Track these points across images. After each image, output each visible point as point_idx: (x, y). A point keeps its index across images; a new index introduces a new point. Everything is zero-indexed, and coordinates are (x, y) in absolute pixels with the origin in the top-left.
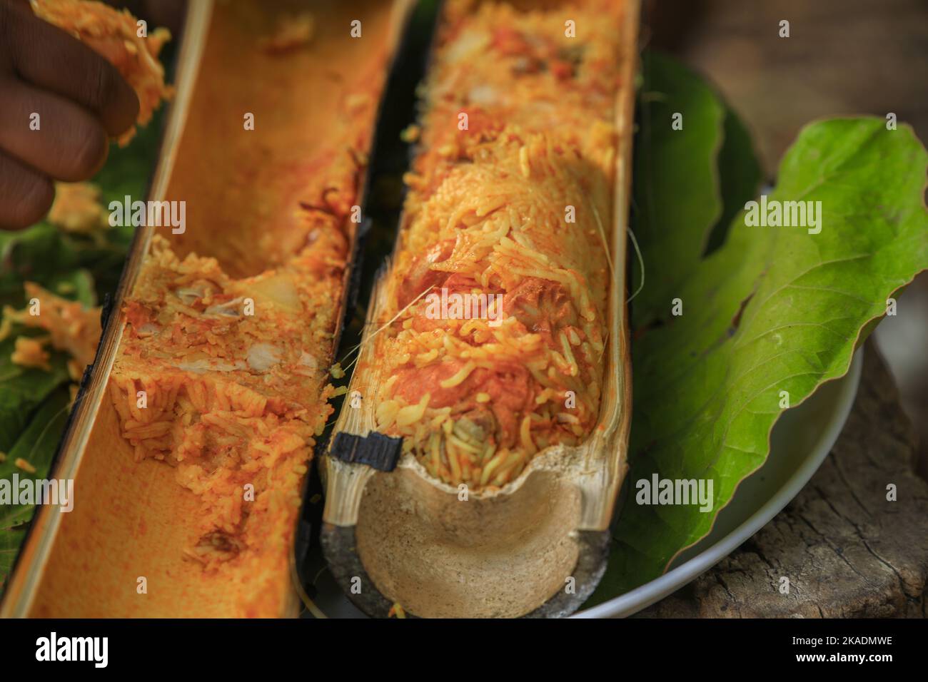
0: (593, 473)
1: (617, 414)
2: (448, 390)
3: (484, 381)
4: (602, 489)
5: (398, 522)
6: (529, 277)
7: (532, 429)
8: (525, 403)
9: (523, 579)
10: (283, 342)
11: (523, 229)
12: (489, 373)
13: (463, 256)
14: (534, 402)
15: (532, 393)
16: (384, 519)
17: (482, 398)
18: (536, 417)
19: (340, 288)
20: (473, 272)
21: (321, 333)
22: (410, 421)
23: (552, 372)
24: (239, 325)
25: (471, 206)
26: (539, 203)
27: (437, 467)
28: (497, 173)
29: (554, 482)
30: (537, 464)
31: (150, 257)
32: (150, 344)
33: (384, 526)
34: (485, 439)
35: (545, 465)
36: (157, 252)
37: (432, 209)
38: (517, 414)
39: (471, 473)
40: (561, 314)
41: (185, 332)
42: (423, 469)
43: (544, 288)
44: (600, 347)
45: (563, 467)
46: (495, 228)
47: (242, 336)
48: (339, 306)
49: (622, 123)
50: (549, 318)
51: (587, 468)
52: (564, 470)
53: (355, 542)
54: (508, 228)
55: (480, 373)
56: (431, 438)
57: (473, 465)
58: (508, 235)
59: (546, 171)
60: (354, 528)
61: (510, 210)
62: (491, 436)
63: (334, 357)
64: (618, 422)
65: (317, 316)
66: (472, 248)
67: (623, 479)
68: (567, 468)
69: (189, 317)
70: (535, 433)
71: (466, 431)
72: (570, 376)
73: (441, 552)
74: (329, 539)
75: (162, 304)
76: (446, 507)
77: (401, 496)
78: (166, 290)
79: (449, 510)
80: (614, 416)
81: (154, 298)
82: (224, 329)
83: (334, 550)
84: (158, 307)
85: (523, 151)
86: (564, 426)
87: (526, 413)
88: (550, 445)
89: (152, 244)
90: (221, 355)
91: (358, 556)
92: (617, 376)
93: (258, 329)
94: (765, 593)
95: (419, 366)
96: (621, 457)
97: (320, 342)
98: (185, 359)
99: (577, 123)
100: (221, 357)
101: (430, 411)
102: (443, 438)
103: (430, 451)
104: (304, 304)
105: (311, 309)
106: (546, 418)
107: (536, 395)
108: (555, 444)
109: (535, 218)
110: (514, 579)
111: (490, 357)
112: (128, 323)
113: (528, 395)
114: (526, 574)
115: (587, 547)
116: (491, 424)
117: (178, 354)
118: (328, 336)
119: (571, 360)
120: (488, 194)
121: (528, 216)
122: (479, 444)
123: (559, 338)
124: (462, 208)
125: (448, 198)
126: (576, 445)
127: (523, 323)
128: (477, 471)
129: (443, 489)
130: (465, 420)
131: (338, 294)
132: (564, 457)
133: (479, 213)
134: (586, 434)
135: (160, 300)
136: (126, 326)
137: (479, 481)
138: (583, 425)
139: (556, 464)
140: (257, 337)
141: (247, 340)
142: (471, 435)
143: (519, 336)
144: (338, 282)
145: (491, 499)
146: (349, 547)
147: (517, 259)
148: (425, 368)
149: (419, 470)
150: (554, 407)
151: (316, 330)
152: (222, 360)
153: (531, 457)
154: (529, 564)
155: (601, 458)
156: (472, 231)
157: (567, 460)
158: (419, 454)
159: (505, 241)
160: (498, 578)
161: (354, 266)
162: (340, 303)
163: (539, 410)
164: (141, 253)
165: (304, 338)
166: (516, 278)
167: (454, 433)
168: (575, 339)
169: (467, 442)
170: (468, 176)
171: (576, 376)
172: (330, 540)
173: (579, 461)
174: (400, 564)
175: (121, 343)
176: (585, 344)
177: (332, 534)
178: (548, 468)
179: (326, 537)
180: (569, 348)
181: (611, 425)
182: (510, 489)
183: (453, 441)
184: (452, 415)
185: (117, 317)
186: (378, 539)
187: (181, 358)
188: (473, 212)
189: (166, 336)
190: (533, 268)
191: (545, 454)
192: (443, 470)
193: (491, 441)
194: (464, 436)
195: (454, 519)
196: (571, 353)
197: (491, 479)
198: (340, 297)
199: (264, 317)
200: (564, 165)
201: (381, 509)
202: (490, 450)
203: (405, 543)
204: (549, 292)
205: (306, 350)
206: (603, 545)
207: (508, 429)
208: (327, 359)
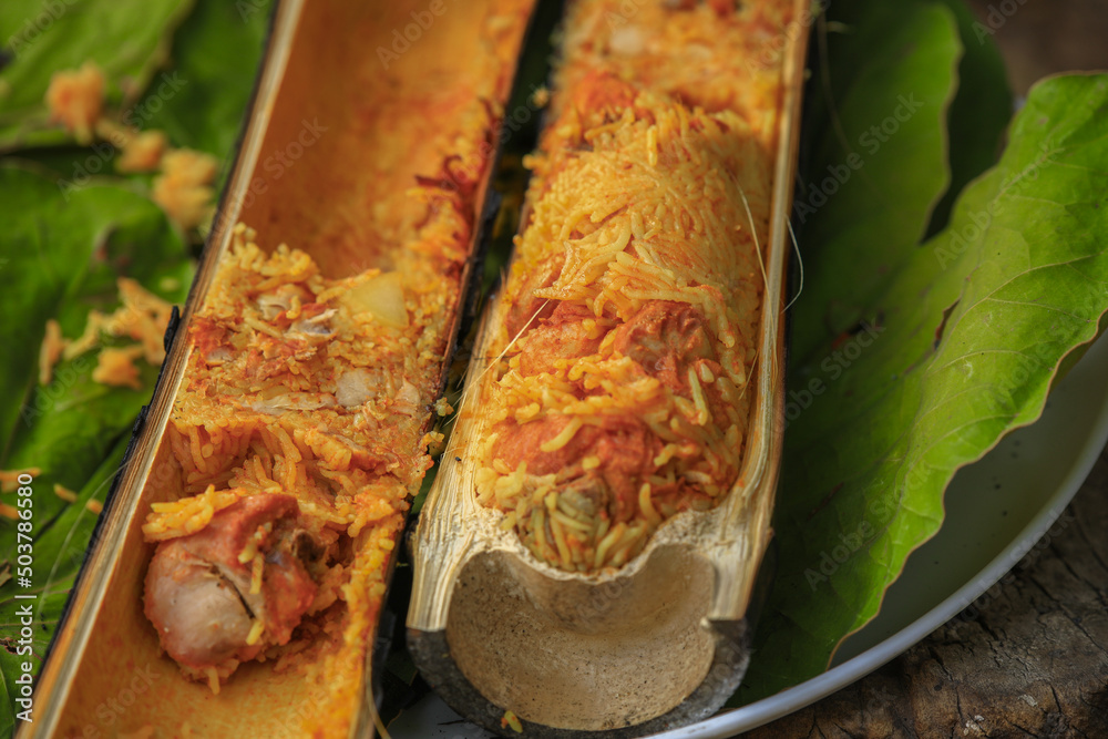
0: (730, 544)
1: (762, 464)
2: (550, 454)
3: (595, 439)
4: (740, 564)
5: (508, 610)
6: (652, 300)
7: (653, 495)
8: (641, 466)
9: (663, 667)
10: (382, 368)
11: (646, 237)
12: (597, 431)
13: (572, 279)
14: (653, 464)
15: (651, 452)
16: (489, 610)
17: (589, 463)
18: (658, 480)
19: (456, 291)
20: (584, 298)
21: (427, 355)
22: (509, 492)
23: (674, 423)
24: (329, 346)
25: (586, 208)
26: (669, 201)
27: (542, 549)
28: (619, 163)
29: (684, 556)
30: (662, 537)
31: (229, 254)
32: (219, 376)
33: (490, 617)
34: (596, 512)
35: (672, 537)
36: (238, 248)
37: (546, 210)
38: (633, 479)
39: (582, 555)
40: (689, 345)
41: (263, 359)
42: (527, 552)
43: (669, 314)
44: (740, 379)
45: (694, 537)
46: (613, 239)
47: (331, 361)
48: (452, 317)
49: (791, 69)
50: (675, 351)
51: (723, 537)
52: (696, 541)
53: (448, 648)
54: (629, 237)
55: (588, 432)
56: (533, 514)
57: (584, 546)
58: (629, 249)
59: (680, 154)
60: (443, 632)
61: (632, 214)
62: (603, 509)
63: (442, 386)
64: (763, 475)
65: (426, 331)
66: (585, 267)
67: (765, 548)
68: (700, 539)
69: (270, 336)
70: (658, 499)
71: (572, 505)
72: (698, 425)
73: (565, 639)
74: (417, 646)
75: (239, 321)
76: (557, 596)
77: (507, 581)
78: (244, 300)
79: (561, 599)
80: (758, 467)
81: (229, 312)
82: (308, 354)
83: (424, 658)
84: (233, 324)
85: (650, 132)
86: (695, 486)
87: (645, 478)
88: (677, 512)
89: (234, 236)
90: (304, 388)
91: (455, 663)
92: (764, 413)
93: (352, 351)
94: (988, 670)
95: (520, 422)
96: (764, 520)
97: (426, 367)
98: (260, 397)
99: (737, 72)
100: (304, 391)
101: (533, 478)
102: (547, 515)
103: (533, 530)
104: (411, 314)
105: (418, 322)
106: (671, 481)
107: (656, 454)
108: (683, 509)
109: (662, 221)
110: (653, 667)
111: (598, 413)
112: (196, 347)
113: (646, 455)
114: (666, 661)
115: (723, 637)
116: (601, 495)
117: (252, 390)
118: (436, 358)
119: (700, 403)
120: (606, 193)
121: (653, 219)
122: (589, 520)
123: (687, 375)
124: (576, 212)
125: (562, 198)
126: (712, 507)
127: (641, 363)
128: (589, 552)
129: (551, 576)
130: (571, 492)
131: (453, 299)
132: (695, 524)
133: (595, 218)
134: (723, 492)
135: (236, 314)
136: (194, 351)
137: (593, 563)
138: (718, 483)
139: (685, 534)
140: (349, 362)
141: (339, 368)
142: (578, 510)
143: (636, 380)
144: (455, 283)
145: (608, 583)
146: (442, 653)
147: (637, 279)
148: (528, 423)
149: (522, 553)
150: (681, 465)
151: (423, 350)
152: (305, 395)
153: (655, 528)
154: (669, 648)
155: (740, 523)
156: (585, 244)
157: (699, 529)
158: (522, 533)
159: (623, 257)
160: (634, 667)
161: (475, 260)
162: (454, 312)
163: (661, 472)
164: (219, 248)
165: (407, 363)
166: (634, 303)
167: (558, 508)
168: (707, 375)
169: (575, 518)
170: (587, 168)
171: (707, 423)
172: (418, 648)
173: (714, 528)
174: (514, 659)
175: (185, 376)
176: (720, 379)
177: (419, 640)
178: (676, 540)
179: (413, 643)
180: (699, 388)
181: (752, 480)
182: (631, 570)
183: (557, 518)
184: (558, 484)
185: (182, 338)
186: (484, 635)
187: (255, 393)
188: (587, 217)
189: (239, 365)
190: (656, 288)
191: (672, 523)
192: (550, 553)
193: (602, 515)
194: (572, 512)
195: (569, 608)
196: (700, 396)
197: (607, 561)
198: (456, 302)
199: (360, 334)
200: (702, 145)
201: (484, 599)
202: (603, 526)
203: (520, 633)
204: (674, 317)
205: (407, 379)
206: (741, 635)
207: (623, 498)
208: (432, 391)
